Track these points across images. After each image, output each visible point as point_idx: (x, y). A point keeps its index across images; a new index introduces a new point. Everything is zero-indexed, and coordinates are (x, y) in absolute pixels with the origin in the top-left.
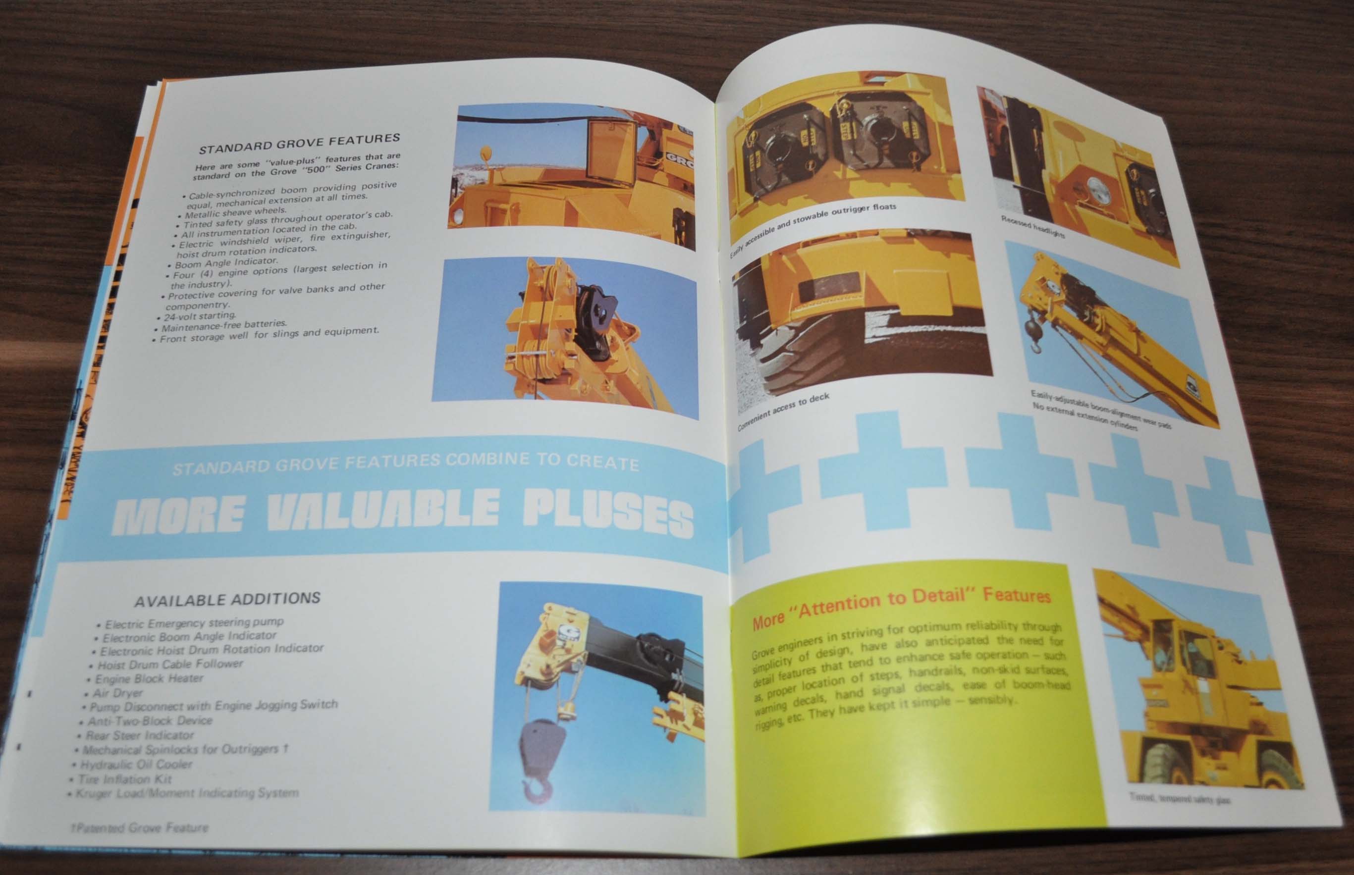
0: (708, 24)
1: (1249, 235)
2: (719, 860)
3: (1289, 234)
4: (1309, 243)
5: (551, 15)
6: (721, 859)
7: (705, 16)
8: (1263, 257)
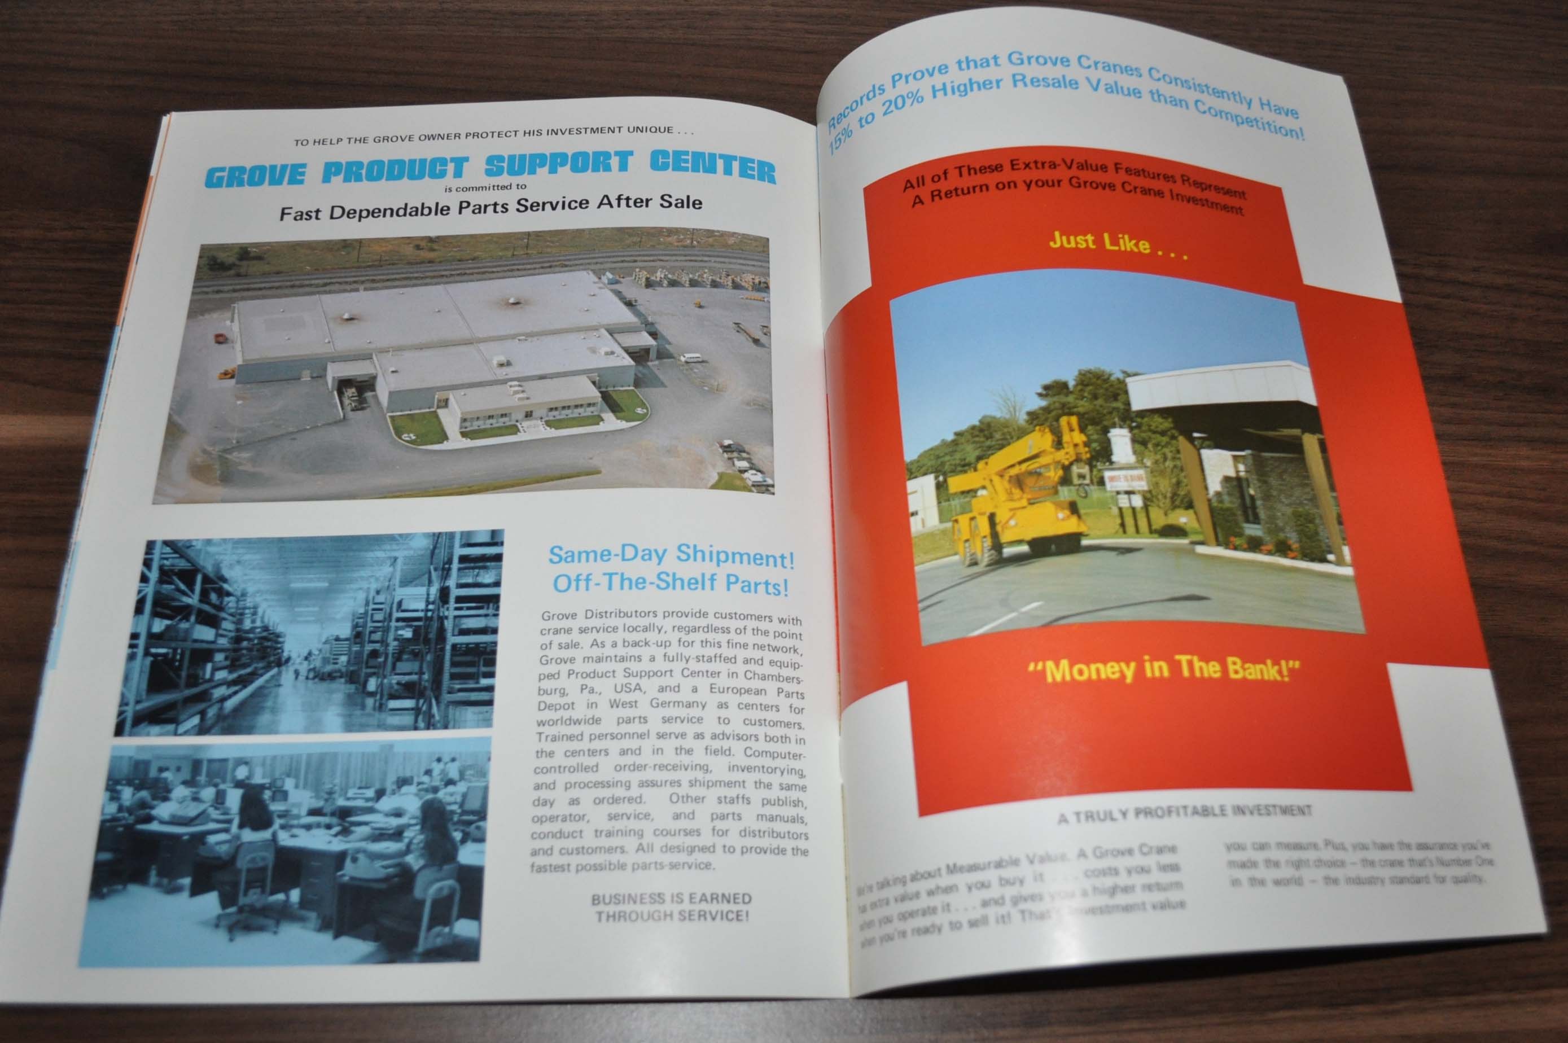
0: (810, 36)
1: (1430, 272)
2: (827, 1002)
3: (1475, 270)
4: (1500, 281)
5: (627, 27)
6: (829, 999)
7: (806, 27)
8: (1448, 296)
